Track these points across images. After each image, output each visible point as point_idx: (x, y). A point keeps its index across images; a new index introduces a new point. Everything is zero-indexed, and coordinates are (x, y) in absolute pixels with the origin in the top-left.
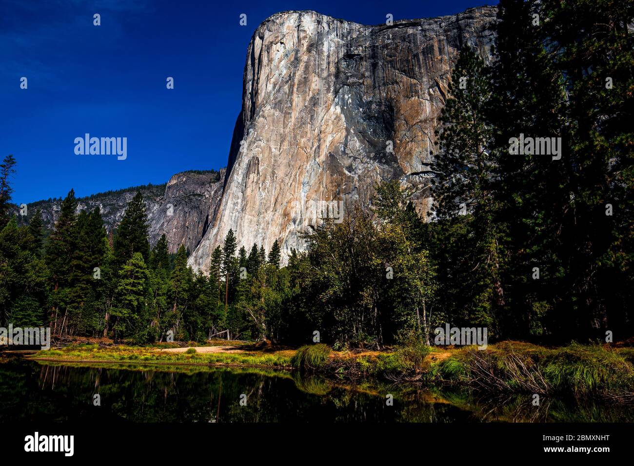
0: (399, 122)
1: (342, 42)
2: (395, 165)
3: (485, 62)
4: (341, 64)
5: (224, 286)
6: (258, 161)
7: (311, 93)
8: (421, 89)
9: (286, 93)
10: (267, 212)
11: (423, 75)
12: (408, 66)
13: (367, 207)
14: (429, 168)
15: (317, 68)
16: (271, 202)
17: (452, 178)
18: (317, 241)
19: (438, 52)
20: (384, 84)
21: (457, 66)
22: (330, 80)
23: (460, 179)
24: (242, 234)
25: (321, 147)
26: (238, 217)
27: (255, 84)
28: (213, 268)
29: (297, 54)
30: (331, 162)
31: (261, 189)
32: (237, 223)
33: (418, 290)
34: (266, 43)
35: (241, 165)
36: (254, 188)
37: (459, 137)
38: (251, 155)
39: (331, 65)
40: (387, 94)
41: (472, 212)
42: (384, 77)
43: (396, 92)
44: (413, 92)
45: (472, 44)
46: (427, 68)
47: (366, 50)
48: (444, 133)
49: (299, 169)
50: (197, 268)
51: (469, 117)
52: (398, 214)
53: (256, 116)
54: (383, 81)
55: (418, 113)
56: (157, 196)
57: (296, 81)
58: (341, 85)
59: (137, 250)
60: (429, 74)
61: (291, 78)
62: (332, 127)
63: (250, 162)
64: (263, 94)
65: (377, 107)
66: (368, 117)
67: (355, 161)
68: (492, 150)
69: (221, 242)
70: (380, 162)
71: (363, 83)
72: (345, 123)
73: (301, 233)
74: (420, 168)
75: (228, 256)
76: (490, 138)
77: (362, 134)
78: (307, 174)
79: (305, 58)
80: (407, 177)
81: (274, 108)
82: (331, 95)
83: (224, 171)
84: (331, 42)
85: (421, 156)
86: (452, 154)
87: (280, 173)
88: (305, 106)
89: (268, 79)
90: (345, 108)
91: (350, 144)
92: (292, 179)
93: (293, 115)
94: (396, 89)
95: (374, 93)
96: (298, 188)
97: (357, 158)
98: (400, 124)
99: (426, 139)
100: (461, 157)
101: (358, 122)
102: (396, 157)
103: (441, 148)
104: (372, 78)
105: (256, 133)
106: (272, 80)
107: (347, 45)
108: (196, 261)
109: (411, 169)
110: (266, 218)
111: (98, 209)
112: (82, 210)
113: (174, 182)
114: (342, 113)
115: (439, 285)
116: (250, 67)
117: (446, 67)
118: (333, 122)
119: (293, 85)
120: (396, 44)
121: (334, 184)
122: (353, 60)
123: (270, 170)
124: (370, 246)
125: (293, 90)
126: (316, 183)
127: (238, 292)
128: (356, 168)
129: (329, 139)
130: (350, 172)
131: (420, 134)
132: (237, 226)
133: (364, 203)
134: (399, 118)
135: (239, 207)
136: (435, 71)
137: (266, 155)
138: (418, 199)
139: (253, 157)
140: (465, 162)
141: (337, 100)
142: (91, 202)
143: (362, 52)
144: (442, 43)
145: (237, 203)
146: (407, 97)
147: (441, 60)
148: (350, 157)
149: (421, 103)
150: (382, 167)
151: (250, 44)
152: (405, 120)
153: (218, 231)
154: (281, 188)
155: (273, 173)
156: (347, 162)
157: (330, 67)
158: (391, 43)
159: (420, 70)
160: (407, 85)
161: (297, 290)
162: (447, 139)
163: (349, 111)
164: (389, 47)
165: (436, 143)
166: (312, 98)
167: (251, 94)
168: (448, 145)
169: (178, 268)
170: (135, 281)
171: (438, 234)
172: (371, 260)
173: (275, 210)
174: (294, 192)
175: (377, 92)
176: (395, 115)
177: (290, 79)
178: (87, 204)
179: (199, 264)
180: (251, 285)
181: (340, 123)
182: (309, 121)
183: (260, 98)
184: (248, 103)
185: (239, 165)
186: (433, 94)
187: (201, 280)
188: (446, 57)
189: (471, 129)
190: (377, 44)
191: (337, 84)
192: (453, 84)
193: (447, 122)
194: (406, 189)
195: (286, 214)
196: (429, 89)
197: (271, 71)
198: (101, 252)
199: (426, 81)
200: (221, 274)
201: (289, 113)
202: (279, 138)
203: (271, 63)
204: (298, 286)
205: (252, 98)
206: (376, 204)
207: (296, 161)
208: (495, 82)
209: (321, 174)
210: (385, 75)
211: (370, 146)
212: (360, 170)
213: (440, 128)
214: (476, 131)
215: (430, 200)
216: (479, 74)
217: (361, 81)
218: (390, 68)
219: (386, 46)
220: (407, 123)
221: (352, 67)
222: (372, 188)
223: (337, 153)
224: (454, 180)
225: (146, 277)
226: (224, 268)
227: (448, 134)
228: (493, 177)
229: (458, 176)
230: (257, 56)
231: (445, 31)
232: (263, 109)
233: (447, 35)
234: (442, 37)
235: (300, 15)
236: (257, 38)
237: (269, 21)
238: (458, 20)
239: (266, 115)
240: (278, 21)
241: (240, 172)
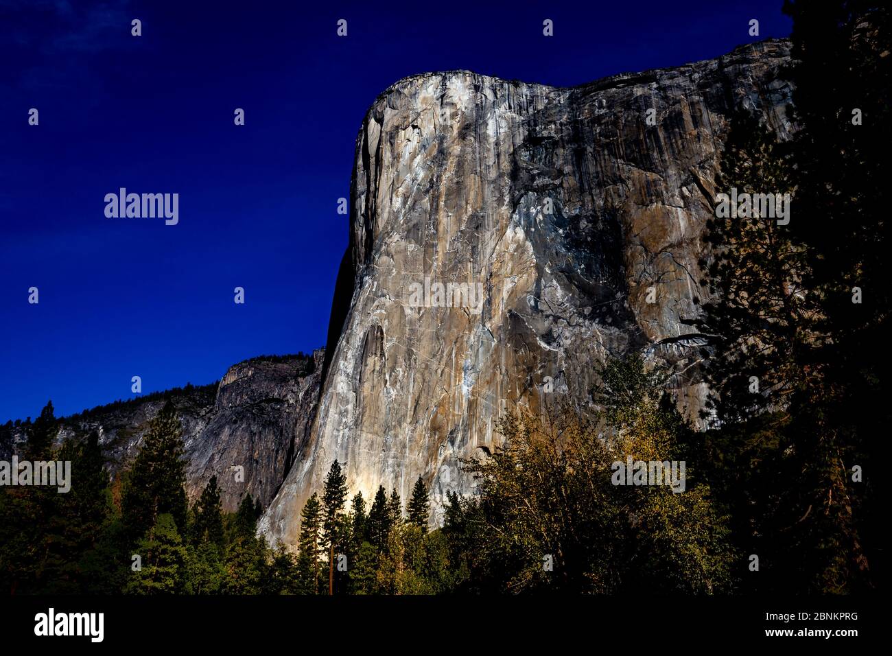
0: (631, 248)
1: (519, 119)
2: (632, 327)
3: (778, 134)
4: (520, 156)
5: (325, 572)
6: (382, 333)
7: (470, 209)
8: (667, 189)
9: (425, 211)
10: (400, 426)
11: (668, 164)
12: (639, 152)
13: (585, 407)
14: (694, 330)
15: (478, 164)
16: (407, 405)
17: (740, 344)
18: (495, 476)
19: (692, 124)
20: (601, 185)
21: (727, 145)
22: (503, 184)
23: (754, 346)
24: (357, 469)
25: (493, 302)
26: (349, 437)
27: (371, 199)
28: (305, 536)
29: (441, 143)
30: (514, 328)
31: (388, 383)
32: (347, 448)
33: (697, 565)
34: (388, 127)
35: (352, 341)
36: (375, 382)
37: (745, 270)
38: (368, 324)
39: (502, 157)
40: (606, 201)
41: (786, 406)
42: (597, 173)
43: (619, 196)
44: (652, 195)
45: (751, 104)
46: (674, 152)
47: (562, 129)
48: (716, 264)
49: (455, 343)
50: (274, 538)
51: (760, 232)
52: (643, 418)
53: (375, 254)
54: (597, 180)
55: (664, 232)
56: (202, 406)
57: (443, 189)
58: (523, 192)
59: (163, 509)
60: (679, 162)
61: (433, 184)
62: (510, 265)
63: (366, 335)
64: (386, 215)
65: (590, 225)
66: (574, 242)
67: (556, 323)
68: (810, 289)
69: (319, 486)
70: (603, 323)
71: (561, 185)
72: (534, 256)
73: (466, 462)
74: (678, 329)
75: (331, 512)
76: (803, 268)
77: (567, 276)
78: (470, 352)
79: (457, 149)
80: (655, 347)
81: (407, 237)
82: (505, 209)
83: (321, 354)
84: (499, 120)
85: (679, 307)
86: (734, 301)
87: (422, 353)
88: (461, 232)
89: (393, 188)
90: (533, 230)
91: (546, 293)
92: (443, 362)
93: (439, 249)
94: (621, 192)
95: (583, 201)
96: (455, 377)
97: (560, 318)
98: (634, 250)
99: (683, 276)
100: (752, 305)
101: (557, 253)
102: (632, 312)
103: (712, 292)
104: (577, 175)
105: (376, 283)
106: (400, 189)
107: (529, 122)
108: (272, 524)
109: (662, 332)
110: (400, 437)
111: (95, 436)
112: (67, 440)
113: (231, 379)
114: (527, 238)
115: (737, 553)
116: (360, 172)
117: (708, 148)
118: (512, 255)
119: (438, 197)
120: (615, 114)
121: (521, 367)
122: (542, 147)
123: (403, 348)
124: (595, 482)
125: (438, 205)
126: (487, 367)
127: (352, 581)
128: (559, 335)
129: (508, 286)
130: (549, 344)
131: (672, 268)
132: (347, 454)
133: (579, 400)
134: (630, 242)
135: (349, 419)
136: (689, 156)
137: (395, 322)
138: (679, 386)
139: (373, 327)
140: (762, 313)
141: (516, 217)
142: (82, 424)
143: (556, 133)
144: (697, 107)
145: (346, 411)
146: (643, 204)
147: (698, 136)
148: (547, 317)
149: (668, 213)
150: (606, 331)
151: (361, 131)
152: (642, 245)
153: (313, 466)
154: (424, 380)
155: (410, 353)
156: (544, 325)
157: (501, 161)
158: (606, 113)
159: (661, 156)
160: (639, 182)
161: (464, 573)
162: (722, 273)
163: (540, 235)
164: (603, 122)
165: (703, 283)
166: (472, 217)
167: (365, 216)
168: (725, 286)
169: (240, 540)
170: (161, 570)
171: (725, 451)
172: (601, 507)
173: (415, 421)
174: (449, 385)
175: (588, 198)
176: (623, 237)
177: (432, 187)
178: (76, 428)
179: (279, 531)
180: (376, 568)
181: (525, 257)
182: (468, 256)
183: (381, 223)
184: (359, 232)
185: (348, 342)
186: (689, 195)
187: (283, 562)
188: (707, 131)
189: (765, 254)
190: (581, 118)
191: (515, 190)
192: (724, 177)
193: (719, 243)
194: (656, 370)
195: (435, 428)
196: (681, 187)
197: (398, 175)
198: (99, 517)
199: (675, 174)
200: (320, 548)
201: (434, 246)
203: (398, 161)
204: (464, 564)
205: (366, 223)
206: (601, 401)
207: (450, 328)
208: (800, 168)
209: (497, 350)
210: (599, 169)
211: (582, 296)
212: (566, 338)
213: (708, 256)
214: (775, 258)
215: (703, 389)
216: (769, 155)
217: (557, 182)
218: (606, 157)
219: (597, 120)
220: (646, 250)
221: (540, 159)
222: (591, 371)
223: (523, 310)
224: (744, 348)
225: (180, 561)
226: (325, 536)
227: (723, 266)
228: (817, 339)
229: (751, 340)
230: (372, 149)
231: (700, 87)
232: (388, 240)
233: (704, 94)
234: (696, 98)
235: (444, 79)
236: (373, 121)
237: (390, 92)
238: (721, 66)
239: (393, 251)
240: (406, 91)
241: (350, 355)
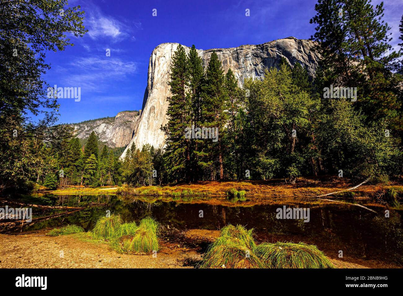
6: (154, 108)
16: (160, 125)
19: (229, 63)
26: (146, 132)
27: (153, 74)
31: (156, 119)
34: (157, 56)
36: (153, 119)
38: (151, 105)
45: (242, 60)
46: (225, 69)
53: (153, 88)
56: (111, 122)
60: (226, 72)
63: (151, 108)
81: (161, 85)
83: (141, 111)
87: (164, 113)
89: (158, 72)
105: (153, 96)
106: (160, 73)
110: (158, 132)
113: (119, 116)
116: (150, 67)
117: (232, 69)
119: (169, 75)
123: (160, 112)
135: (146, 129)
137: (158, 105)
142: (81, 125)
144: (231, 59)
145: (145, 126)
151: (151, 56)
153: (137, 138)
154: (164, 119)
155: (161, 113)
158: (210, 58)
167: (151, 78)
177: (168, 72)
178: (80, 126)
183: (155, 80)
184: (150, 82)
185: (146, 109)
188: (232, 65)
190: (204, 59)
197: (160, 69)
201: (168, 87)
202: (163, 98)
203: (160, 65)
205: (151, 80)
219: (208, 60)
230: (153, 62)
231: (232, 54)
232: (156, 85)
233: (233, 56)
234: (231, 57)
235: (172, 45)
236: (154, 54)
237: (158, 47)
238: (237, 50)
239: (158, 88)
240: (162, 47)
241: (146, 113)
